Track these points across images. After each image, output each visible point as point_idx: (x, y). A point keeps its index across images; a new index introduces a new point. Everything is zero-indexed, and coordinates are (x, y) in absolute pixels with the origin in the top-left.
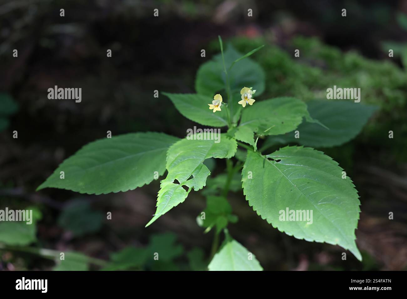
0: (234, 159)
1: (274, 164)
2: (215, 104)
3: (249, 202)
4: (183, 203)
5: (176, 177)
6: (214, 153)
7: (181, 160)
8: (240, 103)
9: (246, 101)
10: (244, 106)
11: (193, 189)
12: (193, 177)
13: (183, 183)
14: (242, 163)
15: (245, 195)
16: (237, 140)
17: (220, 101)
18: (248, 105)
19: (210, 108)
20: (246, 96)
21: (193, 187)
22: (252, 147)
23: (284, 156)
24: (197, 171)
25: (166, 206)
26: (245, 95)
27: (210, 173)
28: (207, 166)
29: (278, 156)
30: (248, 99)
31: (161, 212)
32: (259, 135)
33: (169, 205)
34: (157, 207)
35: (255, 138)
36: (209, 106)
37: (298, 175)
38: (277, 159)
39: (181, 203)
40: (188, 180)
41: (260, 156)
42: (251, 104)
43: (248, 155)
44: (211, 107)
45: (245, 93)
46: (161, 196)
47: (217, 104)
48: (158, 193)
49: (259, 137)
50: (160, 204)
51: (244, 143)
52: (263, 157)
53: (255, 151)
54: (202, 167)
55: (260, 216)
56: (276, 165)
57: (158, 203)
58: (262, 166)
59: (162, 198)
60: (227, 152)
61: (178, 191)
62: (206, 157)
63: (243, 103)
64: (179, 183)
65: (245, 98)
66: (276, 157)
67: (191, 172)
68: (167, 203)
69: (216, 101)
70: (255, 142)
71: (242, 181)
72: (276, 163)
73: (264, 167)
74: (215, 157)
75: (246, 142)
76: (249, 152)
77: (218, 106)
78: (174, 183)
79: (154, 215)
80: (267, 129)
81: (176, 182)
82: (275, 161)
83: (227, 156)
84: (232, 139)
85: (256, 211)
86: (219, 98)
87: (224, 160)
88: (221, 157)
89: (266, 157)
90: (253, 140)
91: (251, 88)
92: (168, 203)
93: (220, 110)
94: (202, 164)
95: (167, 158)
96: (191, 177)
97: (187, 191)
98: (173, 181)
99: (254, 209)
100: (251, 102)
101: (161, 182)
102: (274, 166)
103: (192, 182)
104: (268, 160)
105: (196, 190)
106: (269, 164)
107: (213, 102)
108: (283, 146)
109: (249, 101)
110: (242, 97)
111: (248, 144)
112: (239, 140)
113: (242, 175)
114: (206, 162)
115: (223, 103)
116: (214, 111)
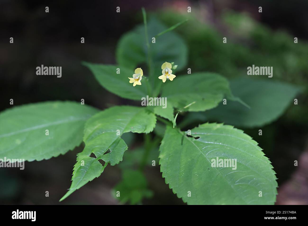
0: (153, 134)
1: (192, 141)
2: (135, 77)
3: (166, 180)
4: (98, 177)
5: (92, 150)
6: (132, 127)
7: (99, 133)
8: (160, 78)
9: (166, 76)
10: (164, 81)
11: (109, 164)
12: (110, 151)
13: (100, 157)
14: (161, 138)
15: (162, 172)
16: (156, 115)
17: (140, 75)
18: (168, 80)
19: (131, 82)
20: (167, 71)
21: (110, 162)
22: (171, 123)
23: (202, 133)
24: (114, 145)
25: (81, 181)
26: (165, 70)
27: (128, 147)
28: (124, 141)
29: (197, 133)
30: (168, 74)
31: (76, 187)
32: (179, 111)
33: (85, 179)
34: (72, 181)
35: (175, 114)
36: (130, 80)
37: (217, 153)
38: (196, 136)
39: (96, 178)
40: (104, 154)
41: (179, 132)
42: (171, 79)
43: (167, 131)
44: (132, 80)
45: (166, 68)
46: (77, 169)
47: (137, 78)
48: (74, 166)
49: (178, 113)
50: (75, 178)
51: (163, 118)
52: (182, 133)
53: (174, 127)
54: (119, 141)
55: (176, 194)
56: (195, 142)
57: (73, 177)
58: (180, 142)
59: (78, 171)
60: (146, 127)
61: (94, 165)
62: (124, 131)
63: (163, 78)
64: (95, 157)
65: (165, 73)
66: (195, 133)
67: (109, 146)
68: (82, 177)
69: (137, 74)
70: (175, 117)
71: (160, 157)
72: (194, 140)
73: (182, 144)
74: (133, 131)
75: (166, 117)
76: (168, 127)
77: (138, 80)
78: (90, 156)
79: (68, 189)
80: (187, 105)
81: (93, 155)
82: (193, 138)
83: (145, 131)
84: (151, 114)
85: (172, 189)
86: (139, 72)
87: (142, 135)
88: (140, 132)
89: (184, 134)
90: (173, 116)
91: (173, 63)
92: (84, 178)
93: (140, 84)
94: (120, 138)
95: (84, 130)
96: (108, 152)
97: (103, 165)
98: (90, 155)
99: (171, 187)
100: (172, 77)
101: (77, 155)
102: (192, 143)
103: (108, 157)
104: (186, 137)
105: (113, 164)
106: (188, 141)
107: (134, 75)
108: (202, 123)
109: (169, 76)
110: (163, 72)
111: (167, 120)
112: (158, 114)
113: (160, 151)
114: (124, 136)
115: (144, 77)
116: (134, 85)
